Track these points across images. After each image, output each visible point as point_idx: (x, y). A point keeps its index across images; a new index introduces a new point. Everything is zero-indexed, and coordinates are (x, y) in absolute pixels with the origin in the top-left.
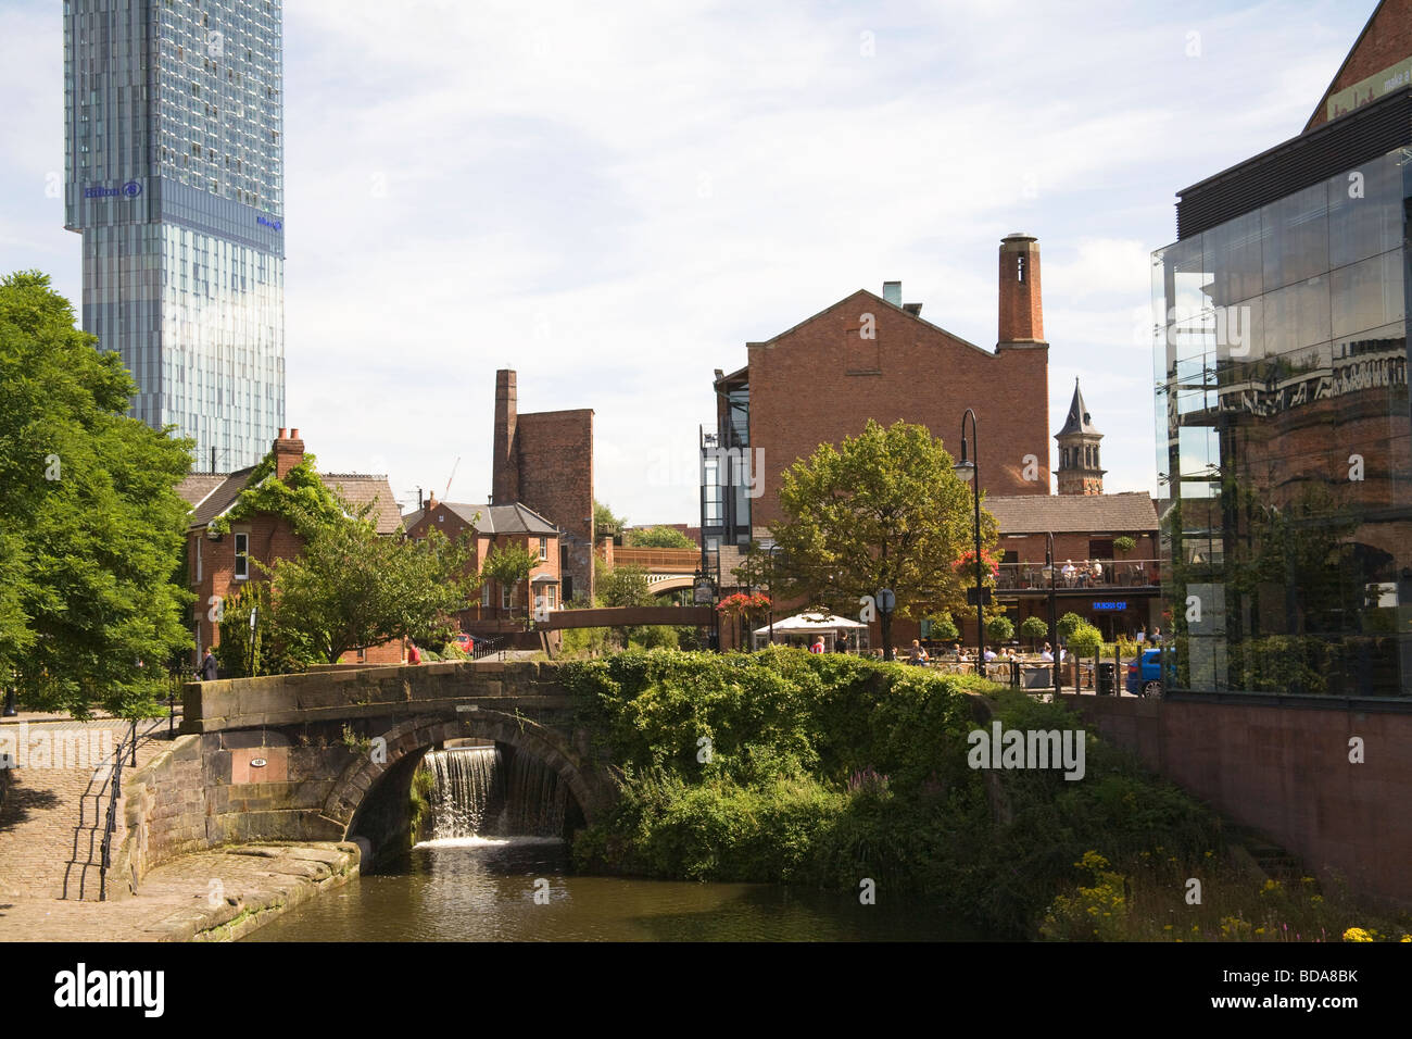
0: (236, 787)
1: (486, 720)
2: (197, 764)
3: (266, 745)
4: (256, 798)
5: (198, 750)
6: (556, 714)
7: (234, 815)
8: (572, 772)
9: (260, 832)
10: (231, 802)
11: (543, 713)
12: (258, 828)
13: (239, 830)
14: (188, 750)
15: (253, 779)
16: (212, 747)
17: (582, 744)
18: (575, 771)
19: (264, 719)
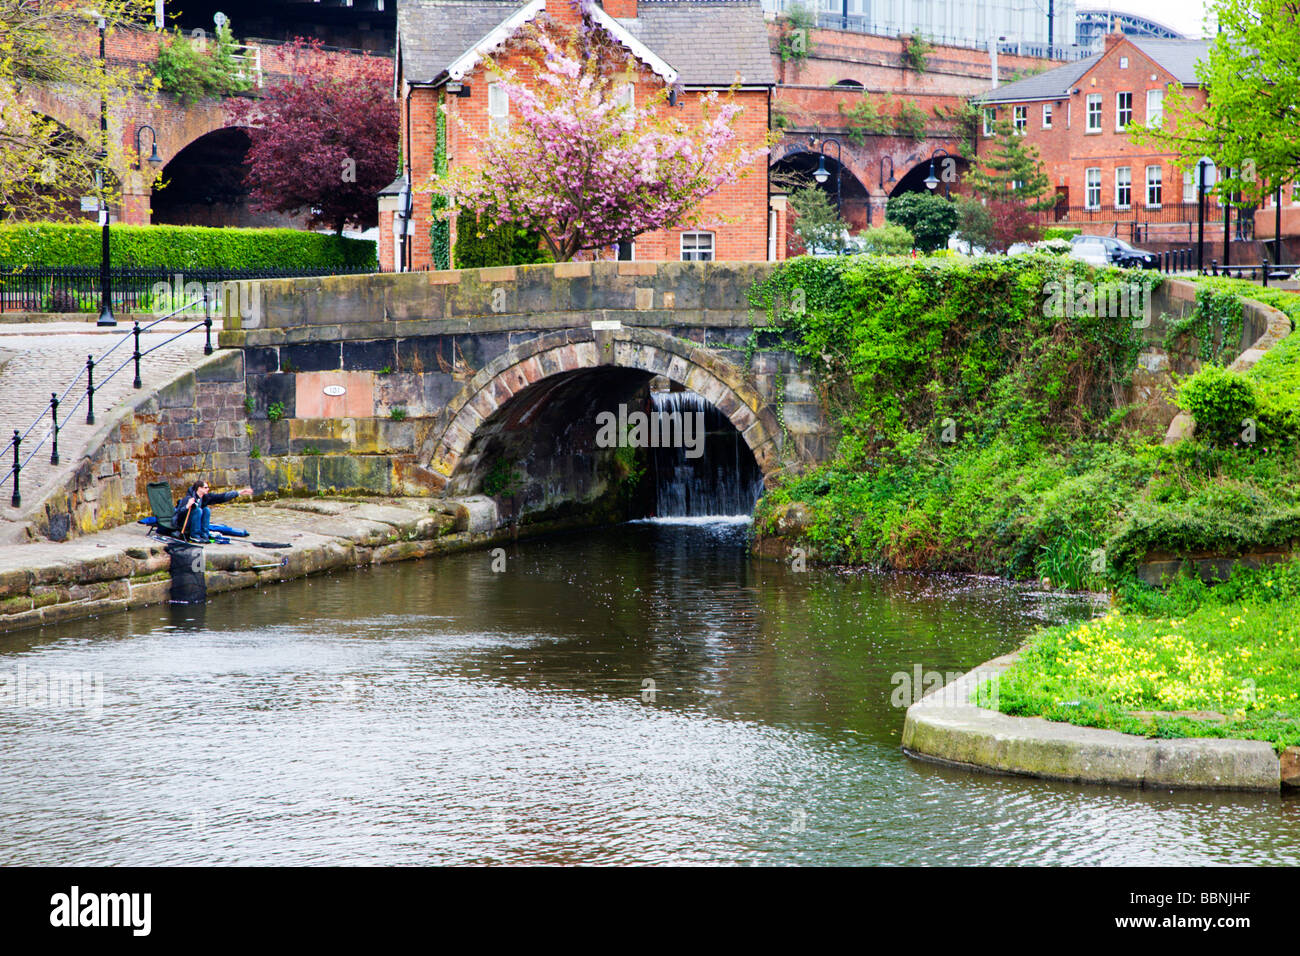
0: (301, 422)
1: (631, 342)
2: (237, 389)
3: (345, 368)
4: (329, 437)
5: (238, 371)
6: (728, 336)
7: (296, 459)
8: (747, 417)
9: (334, 484)
10: (294, 442)
11: (709, 334)
12: (331, 477)
13: (304, 479)
14: (222, 369)
15: (326, 412)
16: (260, 368)
17: (761, 379)
18: (752, 417)
19: (340, 333)
